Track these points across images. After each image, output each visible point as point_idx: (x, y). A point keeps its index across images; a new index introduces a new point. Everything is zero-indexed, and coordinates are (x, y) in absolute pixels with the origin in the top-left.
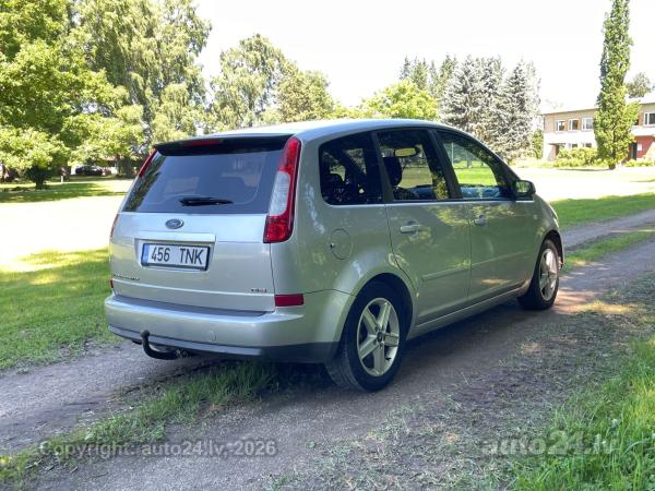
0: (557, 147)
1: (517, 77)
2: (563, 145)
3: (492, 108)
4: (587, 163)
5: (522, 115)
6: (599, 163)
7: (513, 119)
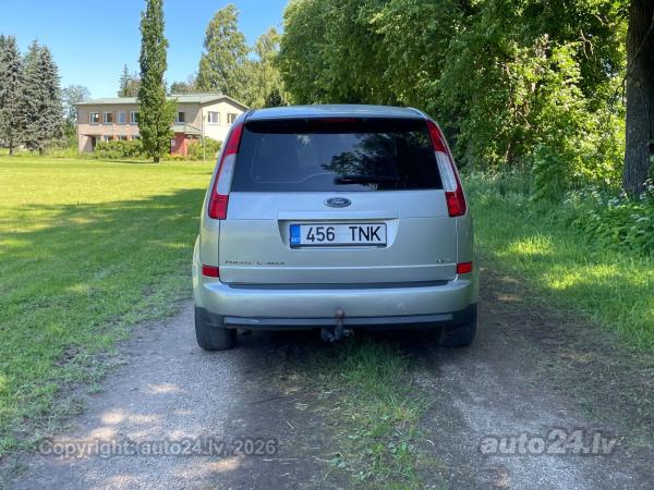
0: (93, 139)
1: (44, 64)
2: (99, 136)
3: (18, 93)
4: (125, 155)
5: (52, 103)
6: (137, 156)
7: (43, 107)
